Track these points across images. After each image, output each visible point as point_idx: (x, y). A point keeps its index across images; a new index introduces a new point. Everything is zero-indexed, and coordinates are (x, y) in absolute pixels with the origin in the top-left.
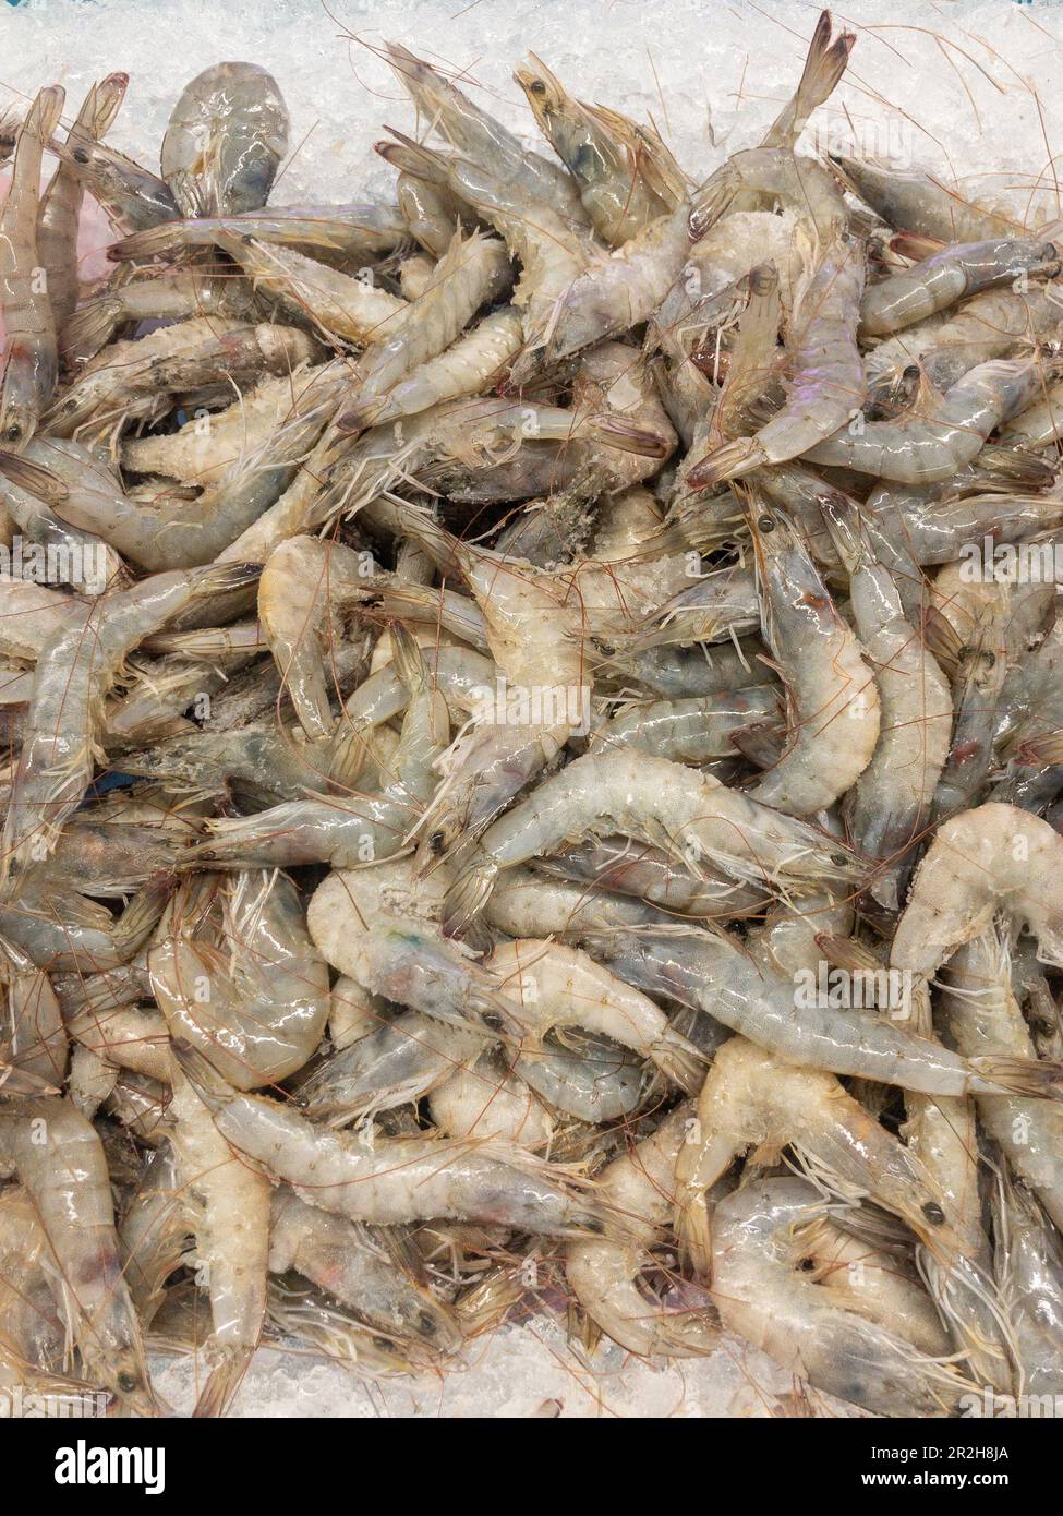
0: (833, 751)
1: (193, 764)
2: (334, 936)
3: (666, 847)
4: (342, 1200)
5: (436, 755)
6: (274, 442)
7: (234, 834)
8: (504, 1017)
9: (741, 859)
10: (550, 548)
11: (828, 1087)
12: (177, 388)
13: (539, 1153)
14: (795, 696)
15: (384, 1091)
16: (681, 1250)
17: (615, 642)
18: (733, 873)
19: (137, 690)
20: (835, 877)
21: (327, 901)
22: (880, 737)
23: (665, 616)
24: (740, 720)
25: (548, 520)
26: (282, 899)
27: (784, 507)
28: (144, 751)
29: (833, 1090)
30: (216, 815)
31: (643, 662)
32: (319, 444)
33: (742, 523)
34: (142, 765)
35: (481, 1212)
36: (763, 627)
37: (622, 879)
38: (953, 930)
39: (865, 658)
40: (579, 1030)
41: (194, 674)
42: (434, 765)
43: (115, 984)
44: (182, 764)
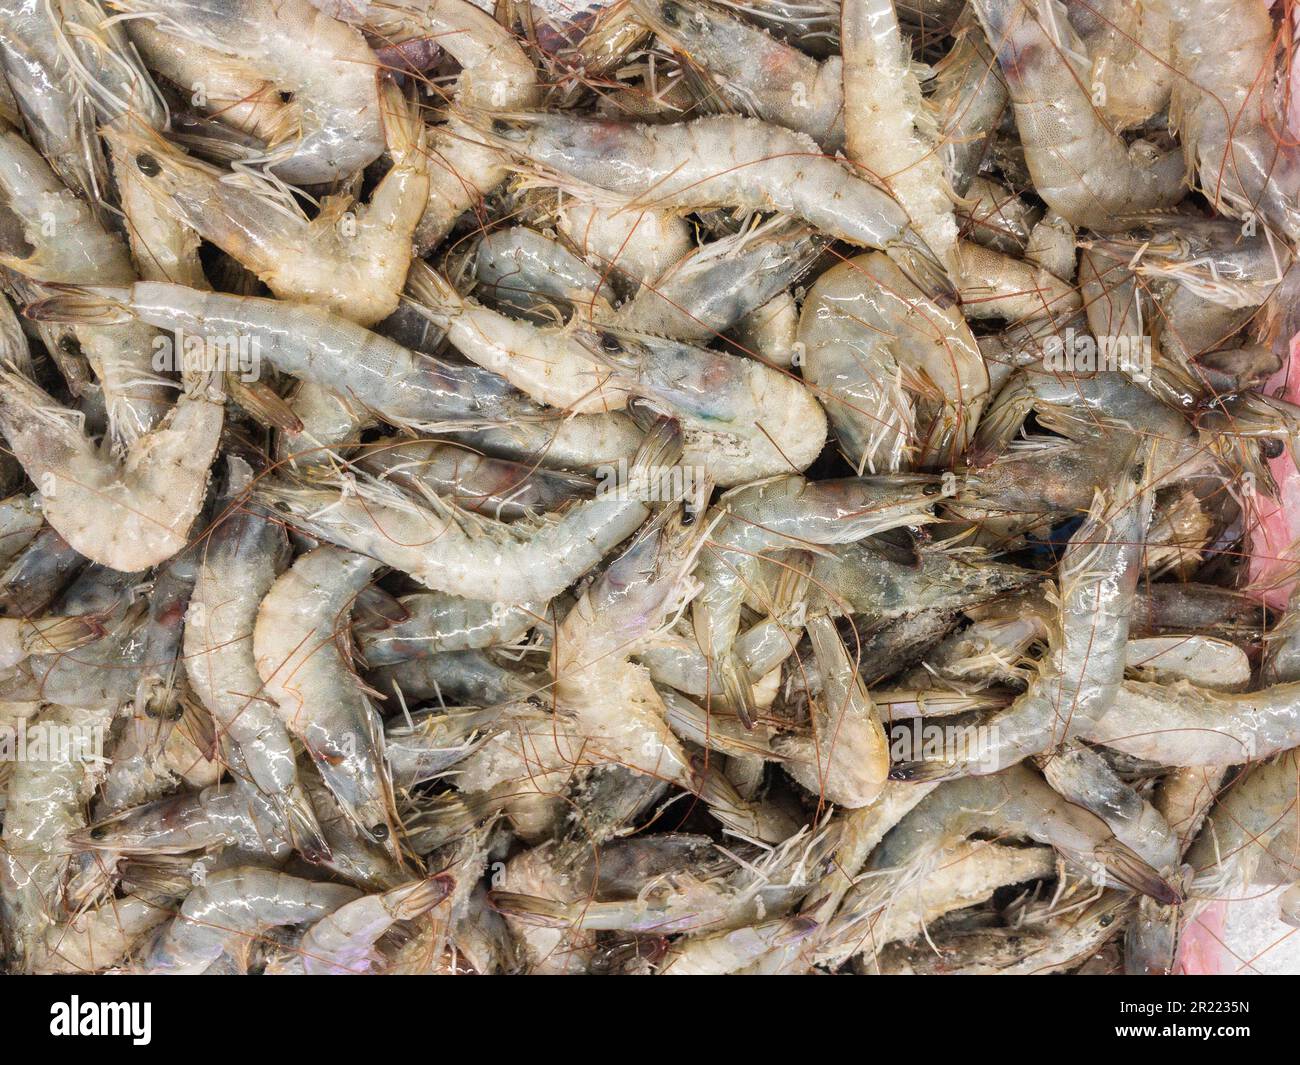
0: (296, 615)
1: (954, 579)
2: (792, 413)
3: (459, 512)
4: (768, 141)
5: (703, 592)
6: (888, 896)
7: (903, 512)
8: (599, 350)
9: (383, 502)
10: (611, 786)
11: (275, 281)
12: (999, 933)
13: (568, 197)
14: (342, 664)
15: (730, 257)
16: (416, 103)
17: (528, 709)
18: (391, 488)
19: (1015, 656)
20: (286, 491)
21: (807, 444)
22: (253, 627)
23: (475, 741)
24: (400, 633)
25: (613, 815)
26: (854, 444)
27: (368, 845)
28: (1007, 590)
29: (270, 279)
30: (928, 527)
31: (500, 689)
32: (843, 893)
33: (410, 827)
34: (1008, 577)
35: (620, 136)
36: (381, 728)
37: (503, 478)
38: (164, 446)
39: (276, 705)
40: (539, 322)
41: (958, 669)
42: (702, 585)
43: (1030, 347)
44: (966, 579)
